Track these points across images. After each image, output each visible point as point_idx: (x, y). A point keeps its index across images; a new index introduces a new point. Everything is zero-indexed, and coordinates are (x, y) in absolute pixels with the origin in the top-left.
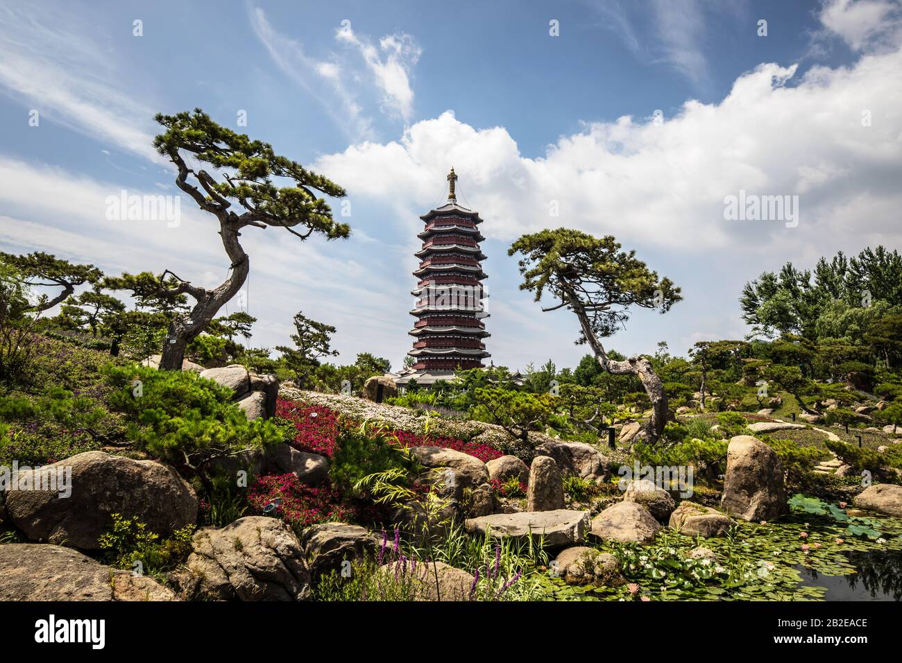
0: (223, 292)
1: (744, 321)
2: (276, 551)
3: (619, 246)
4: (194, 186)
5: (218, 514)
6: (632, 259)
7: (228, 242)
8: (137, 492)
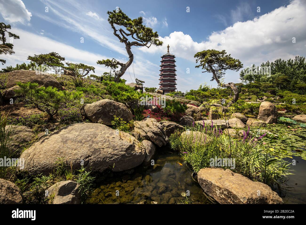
0: (127, 64)
1: (240, 79)
2: (158, 127)
3: (226, 53)
4: (118, 34)
5: (138, 118)
6: (229, 57)
7: (128, 50)
8: (119, 110)
